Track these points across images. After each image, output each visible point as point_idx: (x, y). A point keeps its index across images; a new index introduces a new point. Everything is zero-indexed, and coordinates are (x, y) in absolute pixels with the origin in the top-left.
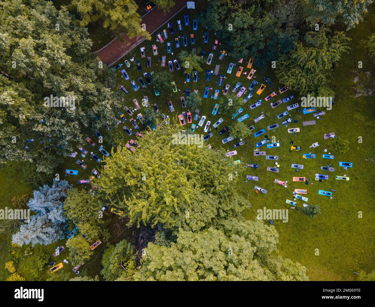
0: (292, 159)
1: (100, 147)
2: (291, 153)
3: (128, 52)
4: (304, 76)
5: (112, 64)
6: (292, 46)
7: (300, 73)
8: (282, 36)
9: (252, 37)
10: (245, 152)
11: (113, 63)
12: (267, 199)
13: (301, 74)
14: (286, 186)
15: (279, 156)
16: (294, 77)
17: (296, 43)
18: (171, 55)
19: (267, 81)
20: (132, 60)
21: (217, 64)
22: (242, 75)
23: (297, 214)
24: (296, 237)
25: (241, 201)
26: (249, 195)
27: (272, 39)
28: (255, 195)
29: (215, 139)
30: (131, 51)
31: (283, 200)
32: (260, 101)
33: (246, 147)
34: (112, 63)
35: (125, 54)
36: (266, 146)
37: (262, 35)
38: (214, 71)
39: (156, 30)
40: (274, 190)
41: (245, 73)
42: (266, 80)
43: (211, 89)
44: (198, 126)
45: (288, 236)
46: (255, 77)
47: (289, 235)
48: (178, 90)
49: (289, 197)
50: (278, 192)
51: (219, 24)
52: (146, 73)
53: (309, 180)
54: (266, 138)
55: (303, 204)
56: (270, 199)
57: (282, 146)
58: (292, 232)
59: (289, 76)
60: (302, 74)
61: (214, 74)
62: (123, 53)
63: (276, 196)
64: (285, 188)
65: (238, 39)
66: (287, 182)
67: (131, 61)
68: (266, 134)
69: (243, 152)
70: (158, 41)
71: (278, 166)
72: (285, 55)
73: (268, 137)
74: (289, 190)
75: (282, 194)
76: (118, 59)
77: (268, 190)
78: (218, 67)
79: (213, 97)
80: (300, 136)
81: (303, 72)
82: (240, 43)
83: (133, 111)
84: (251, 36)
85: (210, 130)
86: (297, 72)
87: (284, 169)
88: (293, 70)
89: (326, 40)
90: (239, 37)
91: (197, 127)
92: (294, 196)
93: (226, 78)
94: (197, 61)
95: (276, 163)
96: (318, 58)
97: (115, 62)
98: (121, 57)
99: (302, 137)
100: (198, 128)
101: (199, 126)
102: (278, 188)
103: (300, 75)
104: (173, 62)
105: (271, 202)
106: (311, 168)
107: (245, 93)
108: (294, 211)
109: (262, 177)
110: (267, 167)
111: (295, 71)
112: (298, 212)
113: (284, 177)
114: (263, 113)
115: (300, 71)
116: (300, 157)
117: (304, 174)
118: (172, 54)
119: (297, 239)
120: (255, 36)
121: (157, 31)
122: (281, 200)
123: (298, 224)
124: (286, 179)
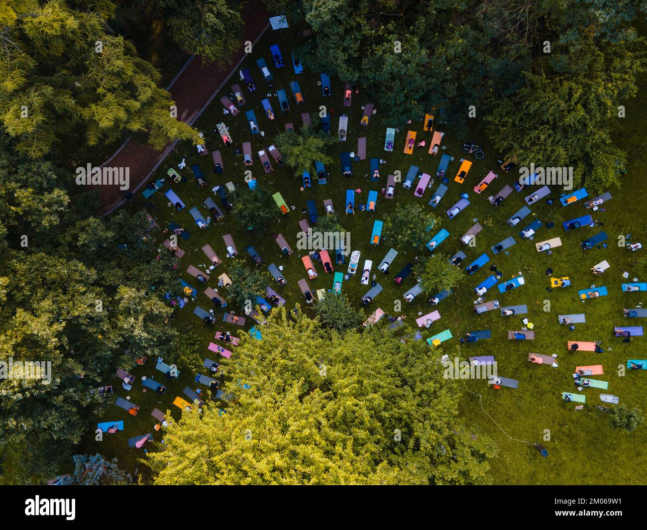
0: (557, 306)
1: (157, 362)
2: (552, 294)
3: (170, 150)
4: (559, 141)
5: (142, 184)
6: (522, 81)
7: (550, 136)
8: (495, 64)
9: (427, 78)
10: (456, 309)
11: (144, 181)
12: (521, 397)
13: (552, 139)
14: (555, 365)
15: (528, 303)
16: (538, 147)
17: (529, 75)
18: (261, 136)
19: (471, 151)
20: (183, 165)
21: (360, 137)
22: (417, 149)
23: (591, 419)
24: (597, 466)
25: (476, 445)
26: (480, 396)
27: (470, 71)
28: (494, 395)
29: (388, 294)
30: (176, 147)
31: (554, 394)
32: (466, 196)
33: (455, 300)
34: (142, 180)
35: (165, 156)
36: (498, 289)
37: (448, 69)
38: (356, 153)
39: (218, 90)
40: (531, 376)
41: (423, 144)
42: (469, 148)
43: (359, 191)
44: (348, 274)
45: (581, 467)
46: (444, 148)
47: (583, 465)
48: (291, 209)
49: (566, 386)
50: (540, 379)
51: (348, 70)
52: (217, 188)
53: (603, 342)
54: (493, 272)
55: (599, 395)
56: (527, 397)
57: (530, 282)
58: (588, 458)
59: (525, 148)
60: (555, 137)
61: (357, 160)
62: (161, 155)
63: (538, 388)
64: (554, 368)
65: (396, 89)
66: (555, 355)
67: (181, 168)
68: (492, 263)
69: (452, 310)
70: (227, 112)
71: (531, 326)
72: (506, 100)
73: (498, 269)
74: (563, 372)
75: (550, 383)
76: (154, 170)
77: (518, 379)
78: (362, 143)
79: (366, 207)
80: (564, 254)
81: (555, 133)
82: (403, 95)
83: (208, 271)
84: (424, 77)
85: (375, 277)
86: (542, 137)
87: (544, 329)
88: (534, 134)
89: (599, 55)
90: (399, 84)
91: (347, 277)
92: (577, 381)
93: (385, 162)
94: (318, 148)
95: (526, 321)
96: (588, 99)
97: (147, 178)
98: (158, 165)
99: (568, 256)
100: (349, 280)
101: (351, 275)
102: (540, 372)
103: (549, 141)
104: (268, 152)
105: (530, 403)
106: (600, 317)
107: (430, 186)
108: (581, 414)
109: (501, 354)
110: (507, 333)
111: (539, 134)
112: (593, 414)
113: (548, 346)
114: (477, 220)
115: (550, 131)
116: (573, 299)
117: (589, 332)
118: (263, 133)
119: (600, 470)
120: (433, 74)
121: (219, 93)
122: (550, 395)
123: (596, 439)
124: (551, 349)
